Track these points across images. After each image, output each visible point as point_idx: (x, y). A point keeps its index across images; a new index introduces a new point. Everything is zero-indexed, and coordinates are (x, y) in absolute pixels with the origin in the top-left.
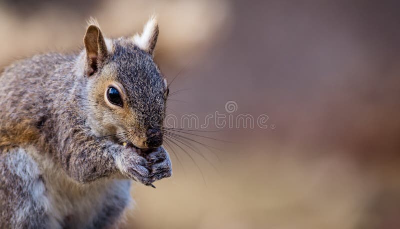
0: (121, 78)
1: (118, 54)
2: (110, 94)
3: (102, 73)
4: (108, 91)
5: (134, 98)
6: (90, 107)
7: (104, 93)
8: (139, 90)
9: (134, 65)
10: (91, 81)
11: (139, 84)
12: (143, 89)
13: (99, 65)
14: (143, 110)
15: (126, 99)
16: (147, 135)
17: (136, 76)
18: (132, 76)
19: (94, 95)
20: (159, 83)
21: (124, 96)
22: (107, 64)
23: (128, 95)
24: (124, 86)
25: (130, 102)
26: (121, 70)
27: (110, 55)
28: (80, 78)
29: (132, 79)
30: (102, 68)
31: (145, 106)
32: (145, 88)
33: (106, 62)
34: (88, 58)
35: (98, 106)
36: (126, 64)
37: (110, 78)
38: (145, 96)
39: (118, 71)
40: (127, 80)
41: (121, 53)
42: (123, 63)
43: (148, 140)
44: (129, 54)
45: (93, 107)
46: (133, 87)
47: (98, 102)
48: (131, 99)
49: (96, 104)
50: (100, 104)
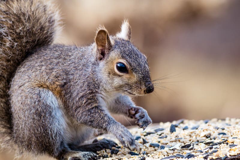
0: (124, 57)
1: (117, 45)
2: (118, 67)
3: (110, 56)
4: (117, 65)
6: (104, 77)
7: (114, 67)
10: (102, 63)
13: (106, 52)
15: (130, 68)
17: (131, 55)
19: (107, 70)
21: (128, 66)
22: (112, 50)
24: (127, 61)
25: (132, 69)
26: (122, 53)
27: (113, 46)
28: (93, 62)
29: (130, 56)
30: (109, 54)
34: (98, 50)
35: (110, 76)
37: (117, 58)
39: (120, 53)
40: (127, 57)
42: (122, 48)
45: (106, 76)
46: (132, 61)
47: (110, 74)
48: (133, 67)
49: (109, 75)
50: (111, 74)
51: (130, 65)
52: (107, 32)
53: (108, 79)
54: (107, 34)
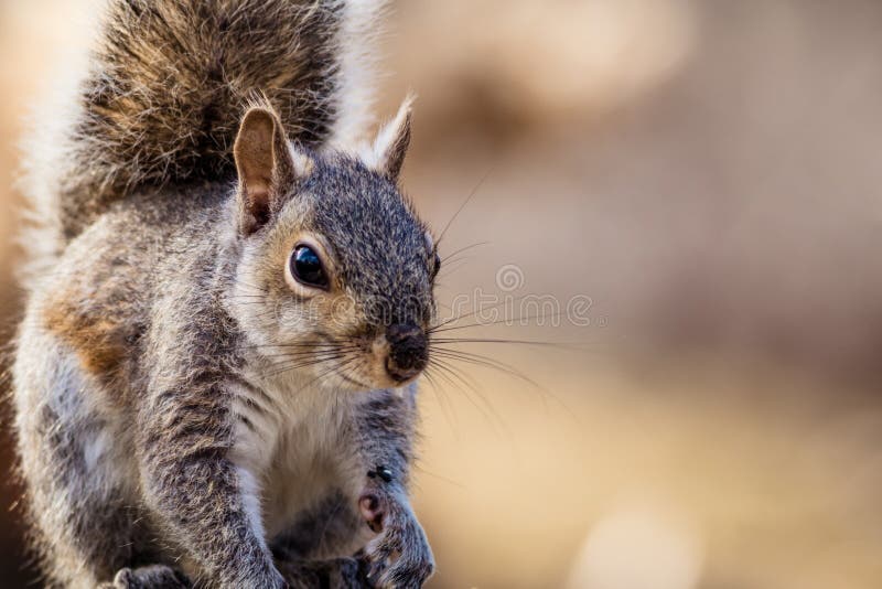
0: (323, 225)
1: (320, 178)
2: (299, 263)
3: (280, 219)
4: (294, 256)
5: (355, 263)
7: (284, 263)
8: (364, 247)
9: (354, 198)
10: (251, 247)
11: (367, 235)
12: (376, 245)
13: (272, 205)
14: (375, 287)
15: (337, 268)
16: (390, 338)
18: (350, 219)
19: (259, 273)
20: (414, 238)
21: (330, 262)
22: (293, 196)
23: (340, 258)
24: (329, 239)
25: (345, 274)
26: (323, 208)
27: (300, 178)
29: (349, 225)
30: (279, 209)
31: (380, 278)
32: (379, 243)
33: (289, 194)
35: (269, 299)
36: (337, 195)
37: (298, 227)
38: (380, 260)
39: (317, 209)
41: (325, 175)
42: (331, 193)
43: (393, 348)
44: (344, 177)
45: (255, 300)
46: (352, 242)
47: (267, 289)
48: (347, 267)
49: (262, 293)
50: (273, 292)
51: (339, 255)
52: (278, 119)
53: (261, 309)
54: (278, 128)
